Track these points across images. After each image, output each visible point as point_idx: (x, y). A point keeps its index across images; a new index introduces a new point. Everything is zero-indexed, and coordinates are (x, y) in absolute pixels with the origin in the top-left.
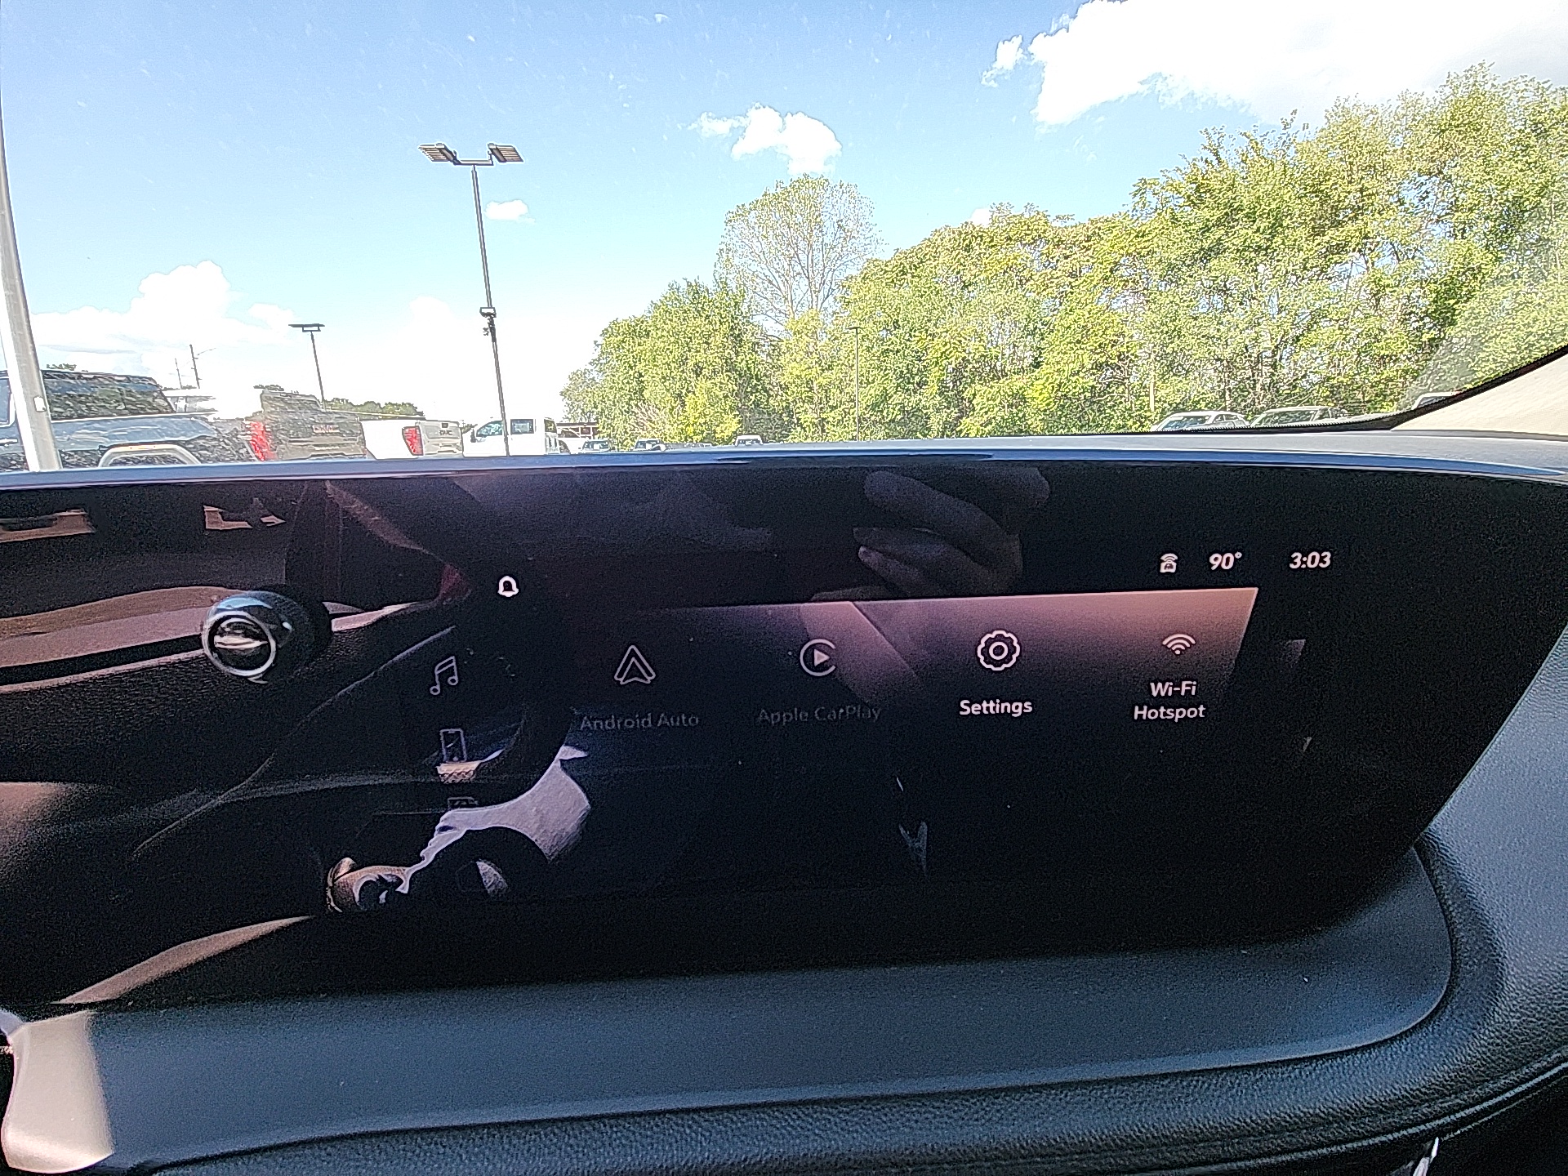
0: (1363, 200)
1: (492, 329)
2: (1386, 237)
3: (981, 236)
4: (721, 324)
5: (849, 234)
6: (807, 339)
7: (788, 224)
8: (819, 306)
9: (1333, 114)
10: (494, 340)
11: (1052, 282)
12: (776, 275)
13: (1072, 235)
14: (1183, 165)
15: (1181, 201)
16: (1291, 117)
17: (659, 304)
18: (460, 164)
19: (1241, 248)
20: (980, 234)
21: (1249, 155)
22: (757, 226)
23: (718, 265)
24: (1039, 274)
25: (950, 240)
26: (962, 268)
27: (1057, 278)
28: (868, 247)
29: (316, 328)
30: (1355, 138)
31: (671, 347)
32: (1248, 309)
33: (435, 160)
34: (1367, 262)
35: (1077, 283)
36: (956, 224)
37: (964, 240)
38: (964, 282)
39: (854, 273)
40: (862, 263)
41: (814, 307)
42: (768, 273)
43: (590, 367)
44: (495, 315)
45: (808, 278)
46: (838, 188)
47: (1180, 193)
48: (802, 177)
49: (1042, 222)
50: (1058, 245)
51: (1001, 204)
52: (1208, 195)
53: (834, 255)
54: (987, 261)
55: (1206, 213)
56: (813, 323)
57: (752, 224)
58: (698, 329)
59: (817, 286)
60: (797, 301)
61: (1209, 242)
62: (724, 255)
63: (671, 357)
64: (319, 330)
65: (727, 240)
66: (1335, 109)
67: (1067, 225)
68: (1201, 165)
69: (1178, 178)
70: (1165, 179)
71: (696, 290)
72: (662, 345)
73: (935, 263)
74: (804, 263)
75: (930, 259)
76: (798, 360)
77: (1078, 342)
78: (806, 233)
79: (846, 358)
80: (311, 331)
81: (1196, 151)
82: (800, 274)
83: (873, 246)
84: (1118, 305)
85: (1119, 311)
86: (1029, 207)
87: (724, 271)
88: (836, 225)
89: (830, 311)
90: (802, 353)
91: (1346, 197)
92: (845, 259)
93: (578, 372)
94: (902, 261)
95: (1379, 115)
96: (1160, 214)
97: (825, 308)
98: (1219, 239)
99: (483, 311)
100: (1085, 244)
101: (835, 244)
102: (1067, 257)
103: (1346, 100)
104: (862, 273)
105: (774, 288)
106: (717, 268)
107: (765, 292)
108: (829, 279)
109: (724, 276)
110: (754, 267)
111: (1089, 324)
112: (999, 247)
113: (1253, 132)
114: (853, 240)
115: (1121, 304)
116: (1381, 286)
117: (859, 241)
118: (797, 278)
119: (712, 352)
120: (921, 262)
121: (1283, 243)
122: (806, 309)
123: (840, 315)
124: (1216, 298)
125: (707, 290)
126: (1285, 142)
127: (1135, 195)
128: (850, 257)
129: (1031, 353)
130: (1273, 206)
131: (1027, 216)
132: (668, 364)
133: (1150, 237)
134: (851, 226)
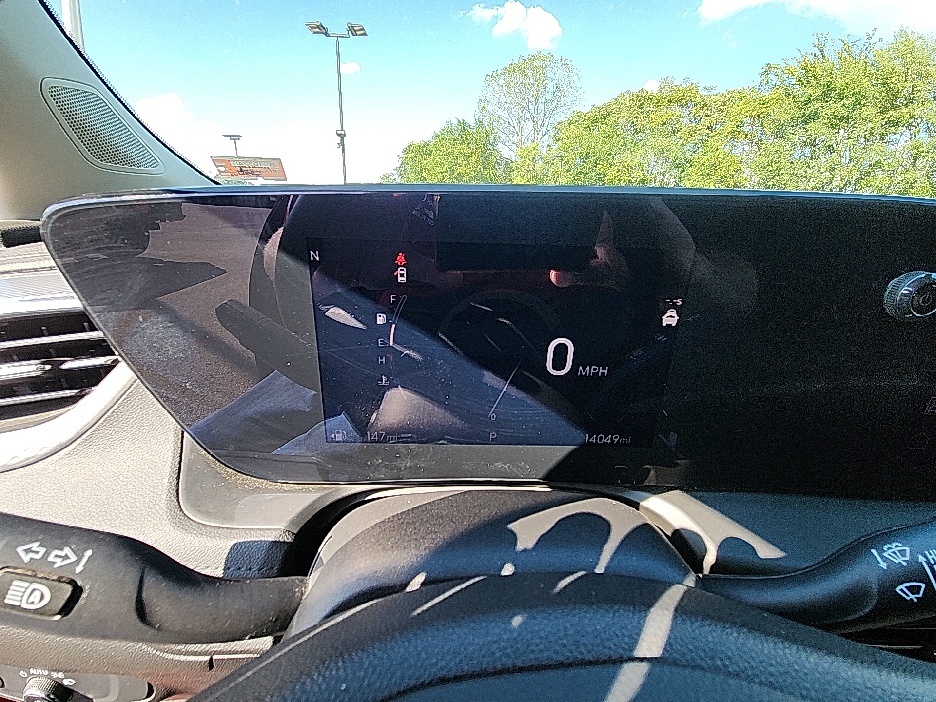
0: (914, 94)
1: (342, 145)
2: (924, 120)
3: (651, 99)
4: (476, 149)
5: (563, 93)
6: (529, 162)
7: (524, 84)
8: (539, 140)
9: (899, 35)
10: (343, 151)
11: (696, 133)
12: (513, 119)
13: (714, 101)
14: (798, 56)
15: (794, 81)
16: (873, 32)
17: (439, 133)
18: (329, 36)
19: (831, 117)
20: (651, 97)
21: (843, 54)
22: (504, 85)
23: (478, 111)
24: (687, 126)
25: (630, 101)
26: (635, 120)
27: (699, 130)
28: (575, 102)
29: (238, 138)
30: (911, 52)
31: (444, 162)
32: (829, 158)
33: (314, 33)
34: (911, 134)
35: (712, 134)
36: (635, 90)
37: (639, 101)
38: (636, 130)
39: (564, 120)
40: (569, 113)
41: (536, 141)
42: (508, 117)
43: (394, 172)
44: (344, 135)
45: (534, 122)
46: (559, 61)
47: (794, 75)
48: (537, 53)
49: (694, 91)
50: (703, 107)
51: (668, 77)
52: (813, 78)
53: (551, 107)
54: (653, 116)
55: (810, 91)
56: (534, 152)
57: (502, 84)
58: (462, 151)
59: (539, 127)
60: (525, 136)
61: (810, 111)
62: (482, 103)
63: (444, 168)
64: (239, 139)
65: (485, 94)
66: (900, 32)
67: (711, 93)
68: (811, 57)
69: (793, 65)
70: (785, 65)
71: (463, 125)
72: (439, 160)
73: (618, 116)
74: (532, 110)
75: (614, 113)
76: (522, 175)
77: (708, 174)
78: (535, 91)
79: (552, 176)
80: (235, 139)
81: (809, 47)
82: (529, 119)
83: (578, 102)
84: (738, 151)
85: (738, 155)
86: (686, 80)
87: (481, 114)
88: (555, 87)
89: (546, 144)
90: (525, 171)
91: (902, 90)
92: (558, 110)
93: (387, 175)
94: (596, 113)
95: (926, 40)
96: (777, 89)
97: (543, 142)
98: (817, 109)
99: (338, 132)
100: (721, 107)
101: (553, 99)
102: (707, 116)
103: (907, 28)
104: (569, 120)
105: (511, 127)
106: (477, 112)
107: (505, 130)
108: (547, 122)
109: (481, 117)
110: (500, 112)
111: (717, 163)
112: (662, 107)
113: (847, 39)
114: (565, 98)
115: (740, 150)
116: (919, 151)
117: (569, 99)
118: (527, 121)
119: (469, 167)
120: (609, 114)
121: (860, 115)
122: (530, 142)
123: (551, 147)
124: (807, 150)
125: (470, 126)
126: (867, 48)
127: (763, 74)
128: (562, 109)
129: (674, 180)
130: (857, 90)
131: (684, 86)
132: (442, 173)
133: (769, 105)
134: (565, 87)
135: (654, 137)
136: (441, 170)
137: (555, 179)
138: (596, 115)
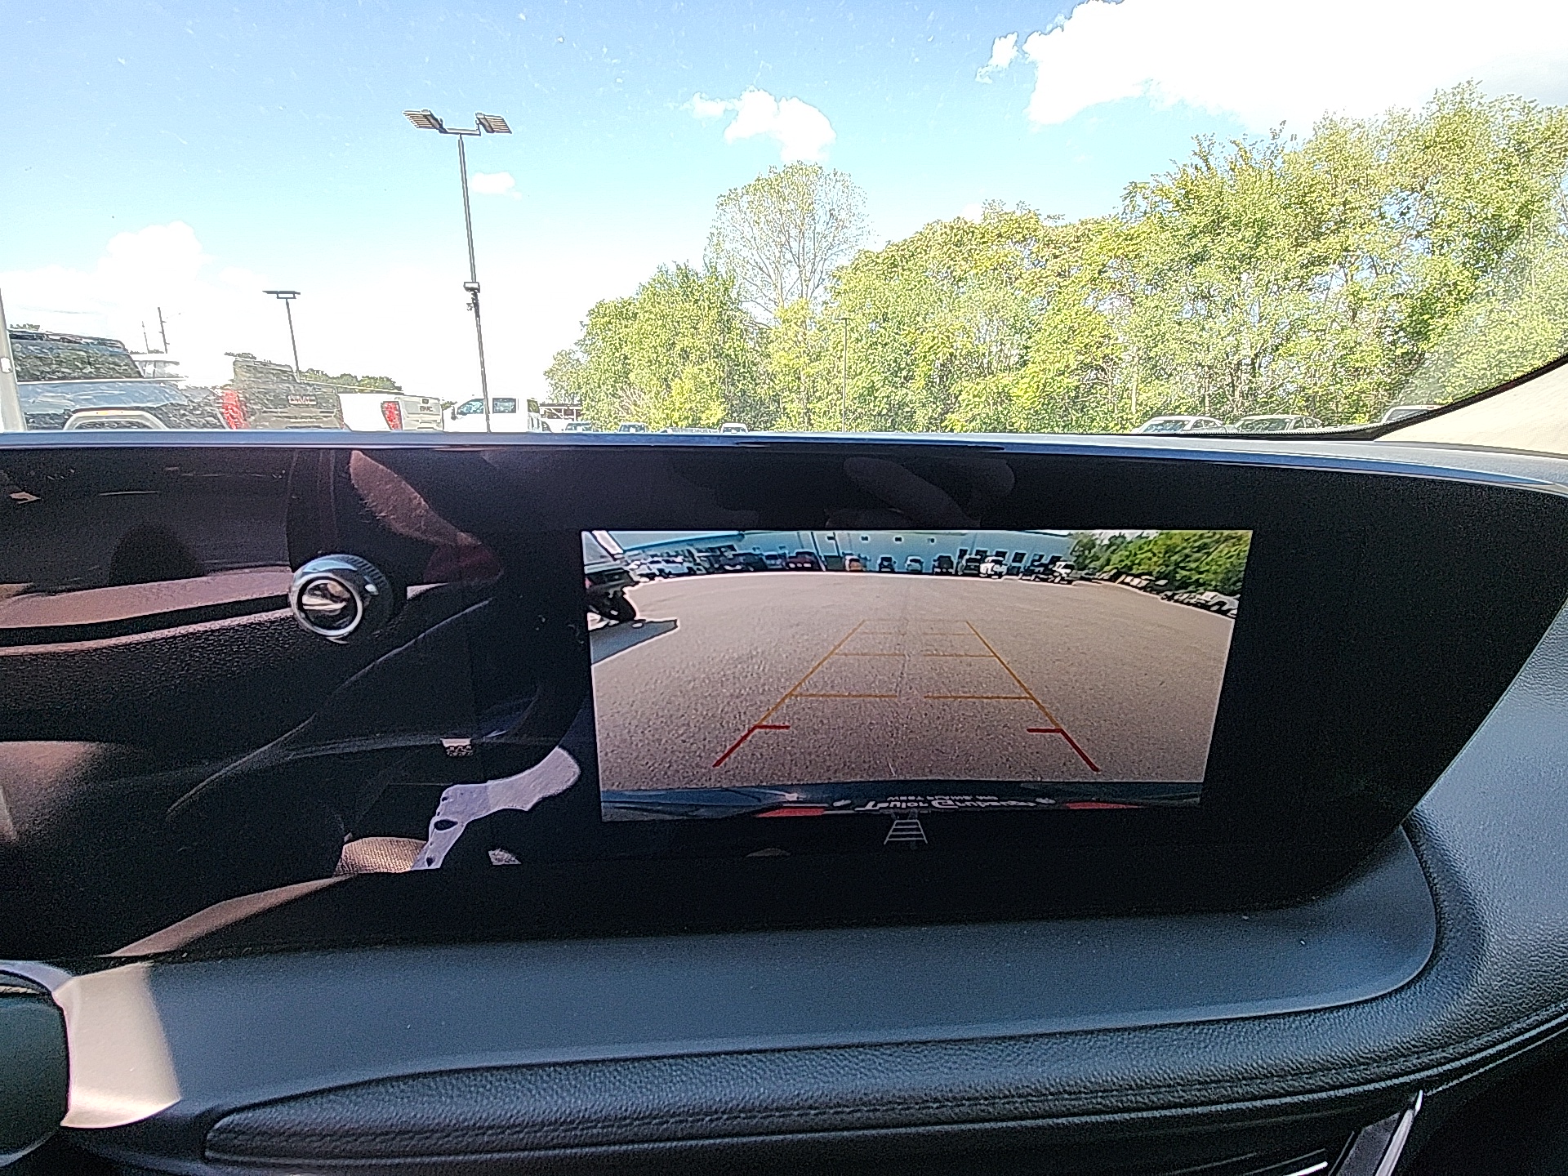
0: (1346, 214)
1: (475, 306)
2: (1366, 250)
3: (973, 232)
4: (710, 308)
5: (841, 223)
6: (796, 328)
7: (780, 211)
8: (809, 295)
9: (1321, 126)
10: (478, 315)
11: (1041, 282)
12: (767, 262)
13: (1062, 235)
14: (1173, 170)
15: (1170, 207)
16: (1281, 127)
17: (648, 286)
18: (446, 132)
19: (1226, 256)
20: (972, 229)
21: (1238, 164)
22: (748, 211)
23: (708, 250)
24: (1029, 272)
25: (942, 234)
26: (952, 263)
27: (1046, 277)
28: (860, 237)
29: (292, 296)
30: (1341, 151)
31: (658, 330)
32: (1230, 316)
33: (420, 127)
34: (1346, 275)
35: (1066, 283)
36: (948, 219)
37: (956, 235)
38: (954, 277)
39: (847, 263)
40: (853, 253)
41: (804, 296)
42: (758, 260)
43: (576, 348)
44: (479, 290)
45: (799, 266)
46: (832, 176)
47: (1169, 198)
48: (796, 164)
49: (1032, 221)
50: (1048, 244)
51: (993, 201)
52: (1196, 201)
53: (825, 244)
54: (978, 257)
55: (1194, 220)
56: (802, 312)
57: (744, 209)
58: (686, 313)
59: (808, 274)
60: (787, 289)
61: (1196, 248)
62: (715, 239)
63: (658, 341)
64: (294, 298)
65: (719, 225)
66: (1323, 121)
67: (1058, 224)
68: (1191, 171)
69: (1167, 182)
70: (1156, 184)
71: (685, 274)
72: (650, 328)
73: (926, 257)
74: (795, 251)
76: (786, 349)
77: (1065, 342)
78: (798, 221)
79: (834, 348)
80: (287, 298)
81: (1187, 156)
82: (790, 262)
83: (865, 237)
84: (1104, 307)
85: (1106, 313)
86: (1021, 205)
87: (715, 255)
88: (828, 214)
89: (820, 300)
90: (790, 342)
91: (1329, 209)
92: (835, 249)
93: (563, 353)
94: (893, 253)
95: (1366, 129)
96: (1148, 218)
97: (816, 298)
98: (1205, 246)
99: (467, 285)
100: (1074, 244)
101: (826, 233)
102: (1056, 257)
103: (1335, 113)
104: (853, 263)
105: (765, 275)
106: (708, 252)
107: (755, 279)
108: (820, 268)
109: (714, 260)
110: (745, 252)
111: (1076, 325)
112: (990, 244)
113: (1242, 141)
114: (845, 230)
115: (1107, 306)
116: (1359, 299)
117: (851, 232)
118: (788, 266)
119: (699, 337)
120: (913, 255)
121: (1267, 253)
122: (796, 297)
123: (830, 305)
124: (1200, 304)
125: (697, 274)
126: (1273, 152)
127: (1126, 198)
128: (841, 247)
129: (1018, 351)
130: (1259, 216)
131: (1018, 213)
132: (655, 348)
133: (1138, 241)
134: (843, 215)
135: (982, 289)
136: (654, 343)
137: (839, 353)
138: (893, 256)
